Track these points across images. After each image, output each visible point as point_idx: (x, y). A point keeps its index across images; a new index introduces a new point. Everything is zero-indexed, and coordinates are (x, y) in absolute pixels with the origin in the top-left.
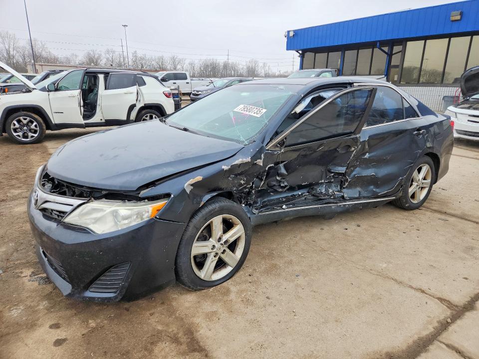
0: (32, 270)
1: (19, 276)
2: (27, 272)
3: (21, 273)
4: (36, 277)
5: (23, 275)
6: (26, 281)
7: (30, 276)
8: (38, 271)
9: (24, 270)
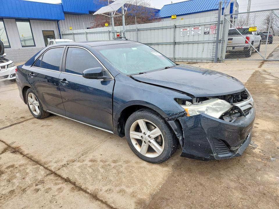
0: (254, 151)
1: (262, 151)
2: (257, 151)
3: (260, 152)
4: (254, 146)
5: (260, 150)
6: (259, 146)
7: (256, 148)
8: (251, 148)
9: (258, 153)
